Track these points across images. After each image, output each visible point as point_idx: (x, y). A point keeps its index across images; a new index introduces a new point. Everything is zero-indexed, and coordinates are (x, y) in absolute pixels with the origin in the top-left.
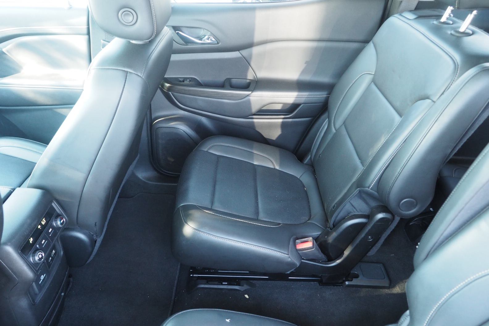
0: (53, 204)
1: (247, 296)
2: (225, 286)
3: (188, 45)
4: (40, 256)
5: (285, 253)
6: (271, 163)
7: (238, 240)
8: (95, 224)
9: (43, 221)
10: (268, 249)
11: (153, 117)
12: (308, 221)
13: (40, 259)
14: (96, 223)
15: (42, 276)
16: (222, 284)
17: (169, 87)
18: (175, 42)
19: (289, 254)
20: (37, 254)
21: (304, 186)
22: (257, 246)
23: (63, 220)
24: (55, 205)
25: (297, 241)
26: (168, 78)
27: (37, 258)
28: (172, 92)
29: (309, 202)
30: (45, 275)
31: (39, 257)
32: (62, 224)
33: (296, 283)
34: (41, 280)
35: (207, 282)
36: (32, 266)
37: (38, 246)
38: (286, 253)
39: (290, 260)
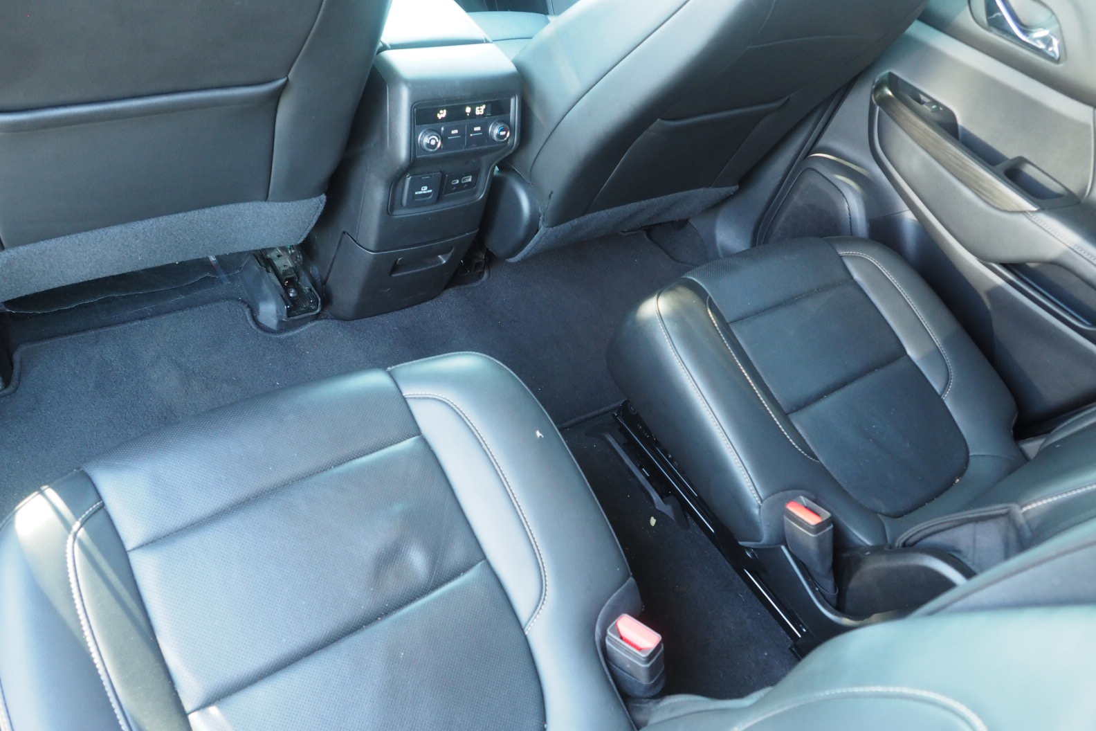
0: (512, 101)
1: (653, 521)
2: (641, 476)
3: (991, 31)
4: (433, 143)
5: (759, 490)
6: (942, 382)
7: (702, 390)
8: (550, 193)
9: (480, 109)
10: (737, 453)
11: (821, 143)
12: (881, 514)
13: (429, 145)
14: (552, 193)
15: (426, 188)
16: (640, 469)
17: (889, 97)
18: (969, 13)
19: (765, 502)
20: (431, 135)
21: (961, 474)
22: (723, 430)
23: (506, 134)
24: (514, 104)
25: (802, 497)
26: (901, 80)
27: (426, 140)
28: (881, 109)
29: (930, 500)
30: (431, 191)
31: (430, 141)
32: (498, 136)
33: (754, 598)
34: (420, 193)
35: (624, 444)
36: (413, 144)
37: (443, 129)
38: (761, 495)
39: (756, 511)
